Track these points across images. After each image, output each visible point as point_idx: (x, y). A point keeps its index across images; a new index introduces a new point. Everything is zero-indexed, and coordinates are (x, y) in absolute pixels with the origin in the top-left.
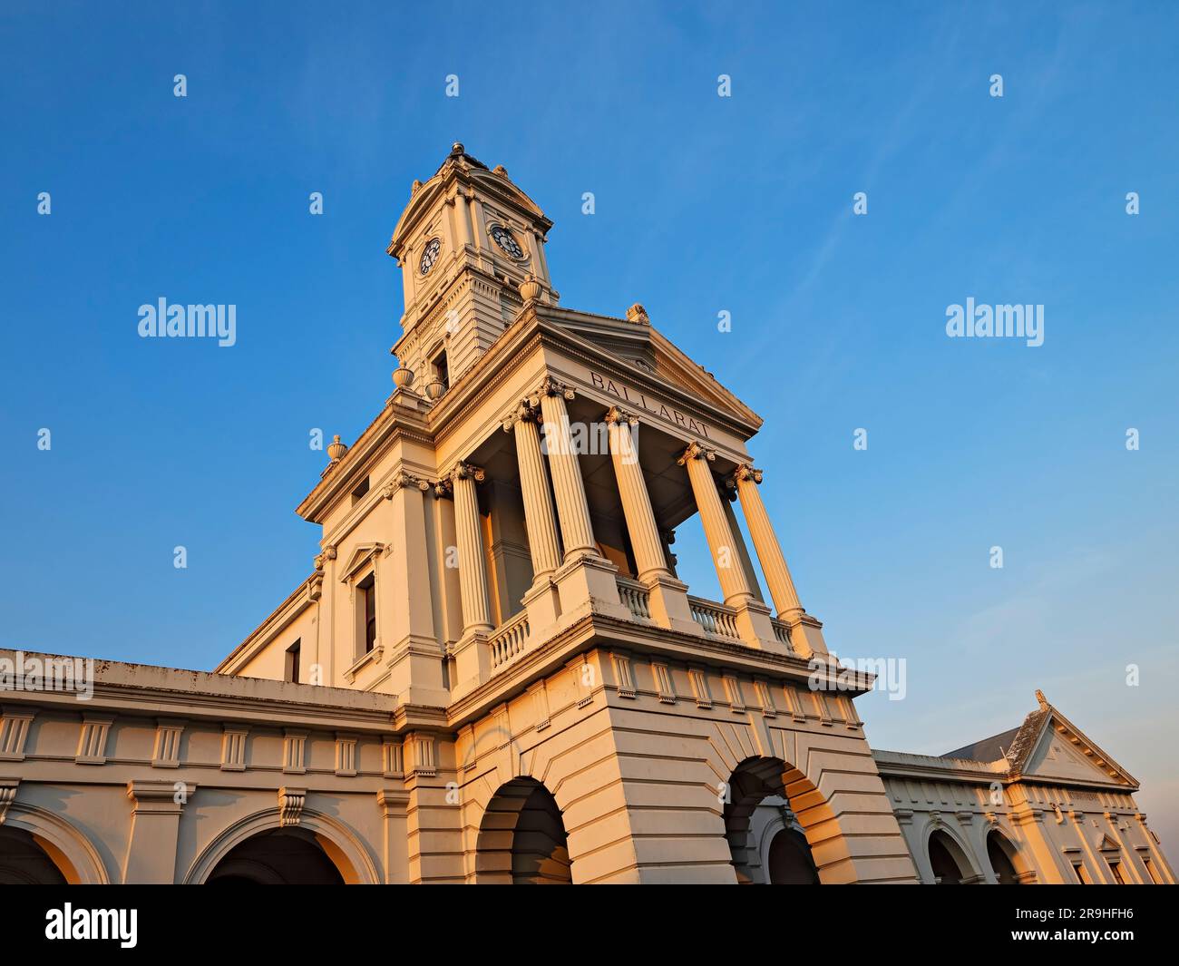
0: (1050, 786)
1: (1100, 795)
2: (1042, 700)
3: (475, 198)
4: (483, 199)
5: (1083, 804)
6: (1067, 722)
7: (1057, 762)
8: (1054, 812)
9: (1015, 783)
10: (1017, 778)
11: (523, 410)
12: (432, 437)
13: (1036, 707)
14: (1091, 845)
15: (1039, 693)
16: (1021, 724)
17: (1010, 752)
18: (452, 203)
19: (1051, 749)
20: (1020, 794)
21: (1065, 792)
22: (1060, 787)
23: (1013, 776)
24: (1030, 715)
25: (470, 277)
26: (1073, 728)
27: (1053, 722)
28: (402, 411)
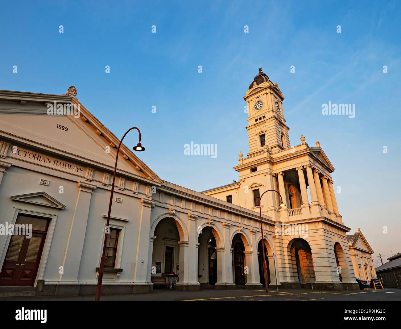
0: (358, 250)
1: (366, 253)
2: (359, 230)
3: (273, 94)
4: (274, 94)
5: (363, 255)
6: (363, 236)
7: (359, 245)
8: (358, 256)
9: (352, 248)
10: (353, 247)
11: (302, 168)
12: (273, 163)
13: (358, 231)
14: (363, 264)
15: (359, 229)
16: (354, 234)
17: (351, 241)
18: (267, 94)
19: (359, 242)
20: (353, 251)
21: (360, 252)
22: (359, 250)
23: (352, 247)
24: (356, 233)
25: (274, 119)
26: (364, 238)
27: (361, 236)
28: (271, 158)
